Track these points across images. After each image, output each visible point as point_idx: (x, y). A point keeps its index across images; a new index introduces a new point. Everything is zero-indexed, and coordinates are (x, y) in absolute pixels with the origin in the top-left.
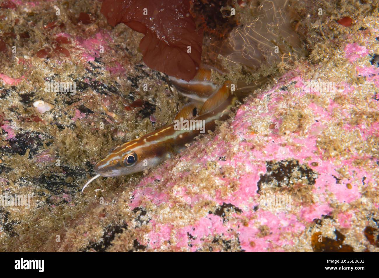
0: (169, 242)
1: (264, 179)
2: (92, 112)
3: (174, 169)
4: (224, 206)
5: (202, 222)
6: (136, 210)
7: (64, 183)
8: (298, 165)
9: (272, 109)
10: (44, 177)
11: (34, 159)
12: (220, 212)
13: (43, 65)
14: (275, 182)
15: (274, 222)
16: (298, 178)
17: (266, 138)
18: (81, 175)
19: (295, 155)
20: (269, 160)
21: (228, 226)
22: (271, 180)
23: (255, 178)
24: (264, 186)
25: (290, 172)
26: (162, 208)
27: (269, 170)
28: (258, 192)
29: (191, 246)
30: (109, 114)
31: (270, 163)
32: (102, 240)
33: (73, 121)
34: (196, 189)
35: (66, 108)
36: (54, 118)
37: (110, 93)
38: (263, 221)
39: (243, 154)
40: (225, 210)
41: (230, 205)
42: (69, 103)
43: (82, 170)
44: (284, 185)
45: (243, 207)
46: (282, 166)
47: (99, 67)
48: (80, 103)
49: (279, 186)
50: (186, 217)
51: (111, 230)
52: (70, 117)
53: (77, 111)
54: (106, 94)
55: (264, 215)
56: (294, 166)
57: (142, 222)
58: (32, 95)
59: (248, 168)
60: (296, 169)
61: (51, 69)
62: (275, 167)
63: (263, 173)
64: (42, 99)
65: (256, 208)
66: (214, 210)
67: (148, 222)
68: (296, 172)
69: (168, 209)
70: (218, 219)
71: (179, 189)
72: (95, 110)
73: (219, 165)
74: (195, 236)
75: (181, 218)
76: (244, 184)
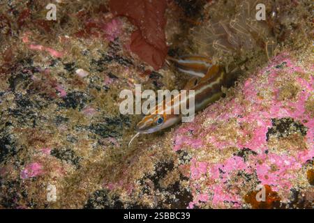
0: (206, 175)
1: (271, 131)
2: (117, 78)
3: (205, 123)
4: (244, 150)
5: (229, 161)
6: (179, 152)
7: (108, 130)
8: (293, 121)
9: (272, 81)
10: (93, 125)
11: (82, 112)
12: (241, 154)
13: (79, 42)
14: (278, 133)
15: (280, 162)
16: (294, 131)
17: (270, 102)
18: (118, 124)
19: (291, 115)
20: (273, 117)
21: (248, 164)
22: (276, 132)
23: (264, 130)
24: (271, 136)
25: (288, 127)
26: (199, 150)
27: (274, 125)
28: (267, 140)
29: (222, 178)
30: (129, 79)
31: (274, 120)
32: (154, 172)
33: (104, 84)
34: (223, 138)
35: (98, 74)
36: (91, 82)
37: (128, 65)
38: (273, 161)
39: (255, 113)
40: (245, 152)
41: (249, 149)
42: (100, 71)
43: (119, 120)
44: (285, 136)
45: (258, 150)
46: (282, 122)
47: (118, 45)
48: (108, 71)
49: (282, 136)
50: (217, 157)
51: (161, 166)
52: (102, 81)
53: (107, 77)
54: (125, 65)
55: (273, 157)
56: (291, 122)
57: (185, 160)
58: (73, 64)
59: (259, 123)
60: (292, 124)
61: (84, 45)
62: (278, 123)
63: (270, 127)
64: (81, 67)
65: (267, 152)
66: (237, 152)
67: (189, 161)
68: (292, 126)
69: (204, 152)
70: (240, 159)
71: (210, 137)
72: (119, 76)
73: (239, 120)
74: (224, 171)
75: (213, 158)
76: (257, 134)
